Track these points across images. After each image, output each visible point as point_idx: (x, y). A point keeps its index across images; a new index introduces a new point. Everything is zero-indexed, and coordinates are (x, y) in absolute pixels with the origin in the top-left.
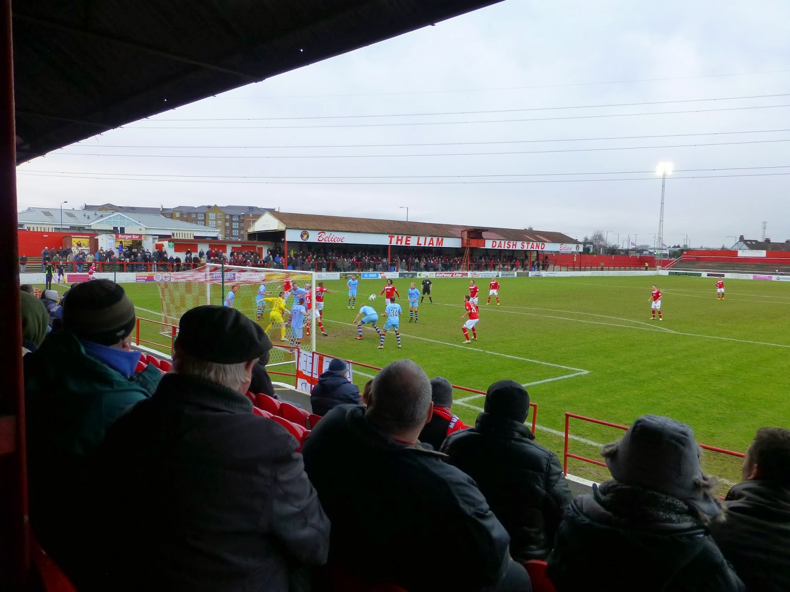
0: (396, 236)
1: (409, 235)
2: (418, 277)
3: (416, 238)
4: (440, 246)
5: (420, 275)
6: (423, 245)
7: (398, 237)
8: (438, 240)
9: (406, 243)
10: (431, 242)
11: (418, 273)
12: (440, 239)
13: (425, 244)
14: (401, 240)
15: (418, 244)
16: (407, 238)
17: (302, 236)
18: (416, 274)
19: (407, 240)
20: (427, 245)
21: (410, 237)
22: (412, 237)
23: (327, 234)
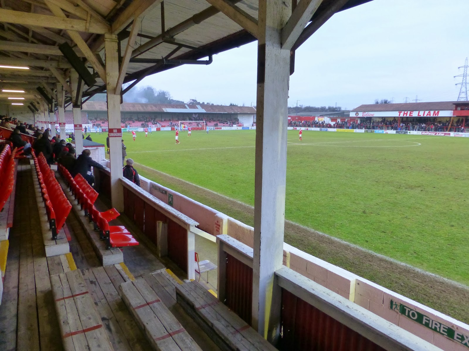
0: (403, 112)
1: (412, 111)
2: (408, 133)
3: (417, 112)
4: (436, 116)
5: (410, 133)
6: (422, 116)
7: (404, 112)
8: (434, 112)
9: (410, 115)
10: (429, 114)
11: (408, 132)
12: (436, 112)
13: (424, 115)
14: (407, 114)
15: (418, 115)
16: (411, 112)
17: (356, 114)
18: (407, 132)
19: (410, 114)
20: (425, 116)
21: (413, 112)
22: (414, 112)
23: (367, 113)
